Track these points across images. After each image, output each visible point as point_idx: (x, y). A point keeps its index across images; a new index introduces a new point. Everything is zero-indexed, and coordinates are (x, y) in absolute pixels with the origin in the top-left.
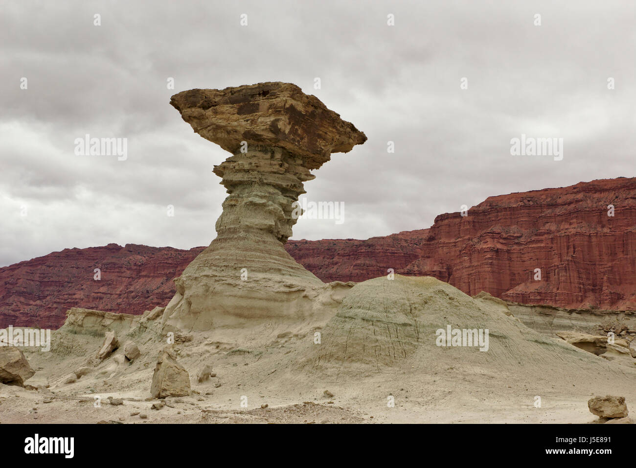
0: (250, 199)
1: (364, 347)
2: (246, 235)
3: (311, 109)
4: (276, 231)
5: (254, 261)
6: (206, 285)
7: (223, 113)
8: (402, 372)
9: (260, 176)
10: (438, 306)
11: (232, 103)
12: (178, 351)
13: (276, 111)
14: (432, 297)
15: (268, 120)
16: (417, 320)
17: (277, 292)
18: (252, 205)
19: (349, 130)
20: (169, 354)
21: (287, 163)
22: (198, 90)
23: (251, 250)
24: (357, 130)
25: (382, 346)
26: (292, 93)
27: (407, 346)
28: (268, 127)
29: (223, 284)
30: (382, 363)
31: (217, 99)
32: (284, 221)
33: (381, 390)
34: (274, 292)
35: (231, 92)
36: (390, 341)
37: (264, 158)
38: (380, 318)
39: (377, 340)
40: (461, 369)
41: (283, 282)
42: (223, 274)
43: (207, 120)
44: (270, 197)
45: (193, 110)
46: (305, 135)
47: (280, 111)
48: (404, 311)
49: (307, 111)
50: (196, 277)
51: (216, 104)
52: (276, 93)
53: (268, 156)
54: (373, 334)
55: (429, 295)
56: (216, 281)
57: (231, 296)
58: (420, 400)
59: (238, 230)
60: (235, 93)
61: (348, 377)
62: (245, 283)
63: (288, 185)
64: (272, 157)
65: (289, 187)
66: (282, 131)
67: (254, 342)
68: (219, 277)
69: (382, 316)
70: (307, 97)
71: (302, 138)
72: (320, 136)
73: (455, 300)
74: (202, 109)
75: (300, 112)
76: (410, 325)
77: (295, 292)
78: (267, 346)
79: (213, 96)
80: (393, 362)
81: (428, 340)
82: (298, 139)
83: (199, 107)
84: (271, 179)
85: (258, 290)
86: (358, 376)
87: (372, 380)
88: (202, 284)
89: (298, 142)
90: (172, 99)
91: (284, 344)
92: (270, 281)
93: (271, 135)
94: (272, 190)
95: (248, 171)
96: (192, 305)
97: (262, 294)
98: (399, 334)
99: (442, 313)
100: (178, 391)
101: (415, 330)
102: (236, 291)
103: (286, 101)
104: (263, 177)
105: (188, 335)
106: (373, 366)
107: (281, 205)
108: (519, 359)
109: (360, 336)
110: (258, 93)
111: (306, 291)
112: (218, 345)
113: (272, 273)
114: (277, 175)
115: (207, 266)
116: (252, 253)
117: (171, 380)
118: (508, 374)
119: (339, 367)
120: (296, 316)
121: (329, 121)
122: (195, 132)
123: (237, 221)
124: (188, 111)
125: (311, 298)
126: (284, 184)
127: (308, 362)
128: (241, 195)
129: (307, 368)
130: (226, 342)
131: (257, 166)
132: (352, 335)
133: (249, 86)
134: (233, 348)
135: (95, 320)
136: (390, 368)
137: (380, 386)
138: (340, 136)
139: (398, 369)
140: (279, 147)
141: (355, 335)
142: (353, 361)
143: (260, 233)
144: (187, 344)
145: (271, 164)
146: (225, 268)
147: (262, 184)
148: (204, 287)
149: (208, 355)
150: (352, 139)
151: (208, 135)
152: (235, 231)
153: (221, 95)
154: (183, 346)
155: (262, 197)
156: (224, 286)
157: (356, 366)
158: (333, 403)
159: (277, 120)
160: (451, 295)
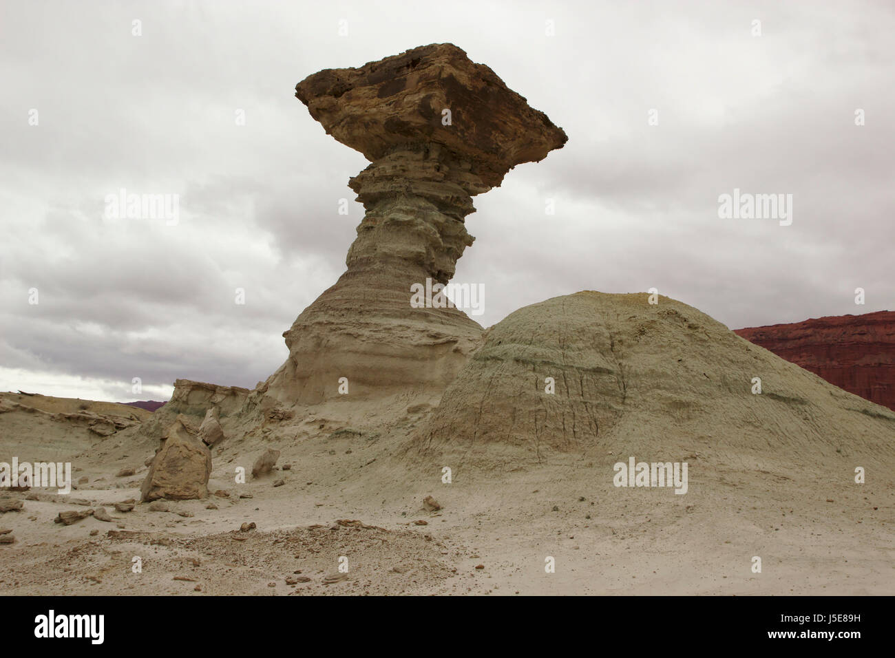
0: (392, 216)
1: (514, 413)
2: (383, 267)
3: (481, 85)
4: (428, 263)
5: (389, 302)
6: (318, 337)
7: (358, 98)
8: (586, 462)
9: (407, 184)
10: (666, 339)
11: (372, 83)
12: (266, 432)
13: (428, 84)
14: (653, 322)
15: (416, 99)
16: (624, 363)
17: (416, 346)
18: (394, 225)
19: (540, 122)
20: (183, 425)
21: (448, 166)
22: (329, 71)
23: (387, 287)
24: (553, 124)
25: (549, 410)
26: (451, 57)
27: (602, 412)
28: (416, 108)
29: (341, 334)
30: (548, 444)
31: (352, 81)
32: (441, 250)
33: (539, 500)
34: (412, 345)
35: (371, 68)
36: (567, 402)
37: (415, 159)
38: (549, 358)
39: (541, 399)
40: (714, 459)
41: (428, 331)
42: (343, 320)
43: (340, 113)
44: (420, 213)
45: (322, 99)
46: (473, 122)
47: (432, 82)
48: (597, 346)
49: (474, 87)
50: (305, 326)
51: (349, 88)
52: (429, 59)
53: (421, 155)
54: (534, 387)
55: (649, 319)
56: (332, 330)
57: (350, 351)
58: (617, 524)
59: (372, 260)
60: (376, 69)
61: (478, 470)
62: (372, 333)
63: (447, 197)
64: (426, 157)
65: (449, 200)
66: (436, 113)
67: (373, 419)
68: (337, 324)
69: (555, 355)
70: (476, 66)
71: (468, 128)
72: (495, 127)
73: (700, 330)
74: (333, 96)
75: (464, 88)
76: (610, 372)
77: (443, 344)
78: (390, 426)
79: (347, 77)
80: (569, 443)
81: (644, 400)
82: (462, 127)
83: (330, 95)
84: (423, 189)
85: (389, 342)
86: (496, 468)
87: (522, 478)
88: (312, 335)
89: (462, 131)
90: (297, 88)
91: (416, 422)
92: (409, 330)
93: (421, 121)
94: (423, 203)
95: (390, 179)
96: (298, 366)
97: (395, 348)
98: (585, 389)
99: (674, 352)
100: (179, 491)
101: (618, 382)
102: (358, 345)
103: (442, 68)
104: (412, 186)
105: (290, 410)
106: (530, 450)
107: (436, 224)
108: (837, 444)
109: (509, 390)
110: (406, 64)
111: (459, 342)
112: (322, 424)
113: (415, 319)
114: (432, 183)
115: (323, 311)
116: (389, 291)
117: (172, 469)
118: (818, 472)
119: (463, 452)
120: (443, 382)
121: (510, 106)
122: (327, 134)
123: (373, 248)
124: (316, 102)
125: (465, 353)
126: (442, 196)
127: (413, 442)
128: (380, 213)
129: (410, 453)
130: (334, 419)
131: (404, 171)
132: (493, 390)
133: (394, 56)
134: (342, 428)
135: (204, 395)
136: (564, 455)
137: (537, 491)
138: (526, 131)
139: (579, 457)
140: (435, 142)
141: (499, 390)
142: (491, 439)
143: (403, 265)
144: (284, 422)
145: (424, 168)
146: (346, 311)
147: (410, 195)
148: (315, 339)
149: (305, 437)
150: (544, 136)
151: (341, 135)
152: (368, 262)
153: (358, 75)
154: (279, 425)
155: (407, 212)
156: (341, 337)
157: (496, 450)
158: (426, 524)
159: (429, 97)
160: (692, 321)
